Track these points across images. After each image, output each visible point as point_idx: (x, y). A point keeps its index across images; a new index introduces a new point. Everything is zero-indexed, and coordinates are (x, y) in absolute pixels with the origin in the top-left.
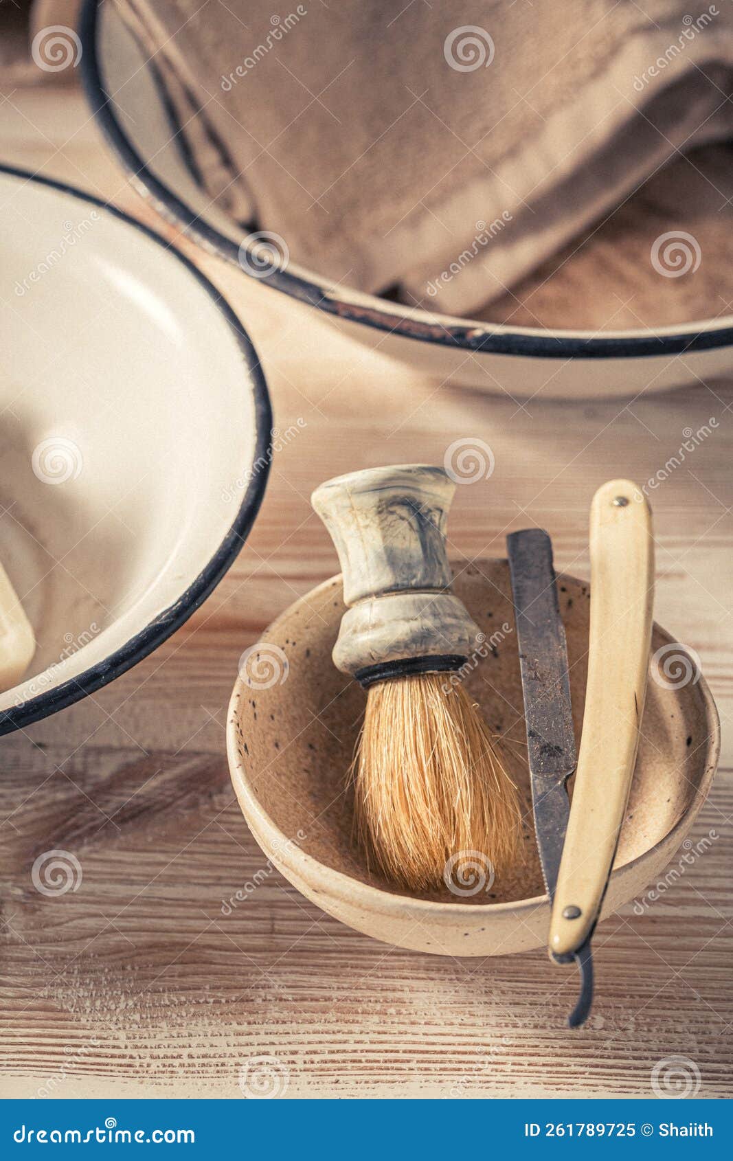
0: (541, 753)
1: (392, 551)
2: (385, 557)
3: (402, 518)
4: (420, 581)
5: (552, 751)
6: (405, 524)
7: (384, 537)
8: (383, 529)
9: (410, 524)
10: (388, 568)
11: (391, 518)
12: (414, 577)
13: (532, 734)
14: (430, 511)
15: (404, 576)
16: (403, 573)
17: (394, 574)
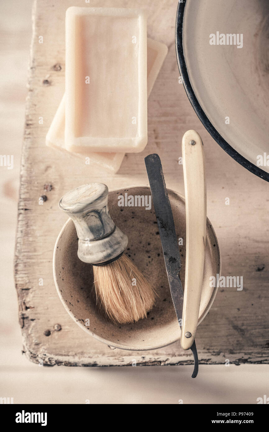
0: (169, 262)
1: (91, 227)
2: (89, 230)
3: (92, 216)
4: (103, 234)
5: (173, 260)
6: (94, 217)
7: (87, 224)
8: (86, 221)
9: (96, 216)
10: (91, 233)
11: (88, 217)
12: (101, 234)
13: (165, 254)
14: (101, 210)
15: (97, 235)
16: (97, 233)
17: (94, 235)
